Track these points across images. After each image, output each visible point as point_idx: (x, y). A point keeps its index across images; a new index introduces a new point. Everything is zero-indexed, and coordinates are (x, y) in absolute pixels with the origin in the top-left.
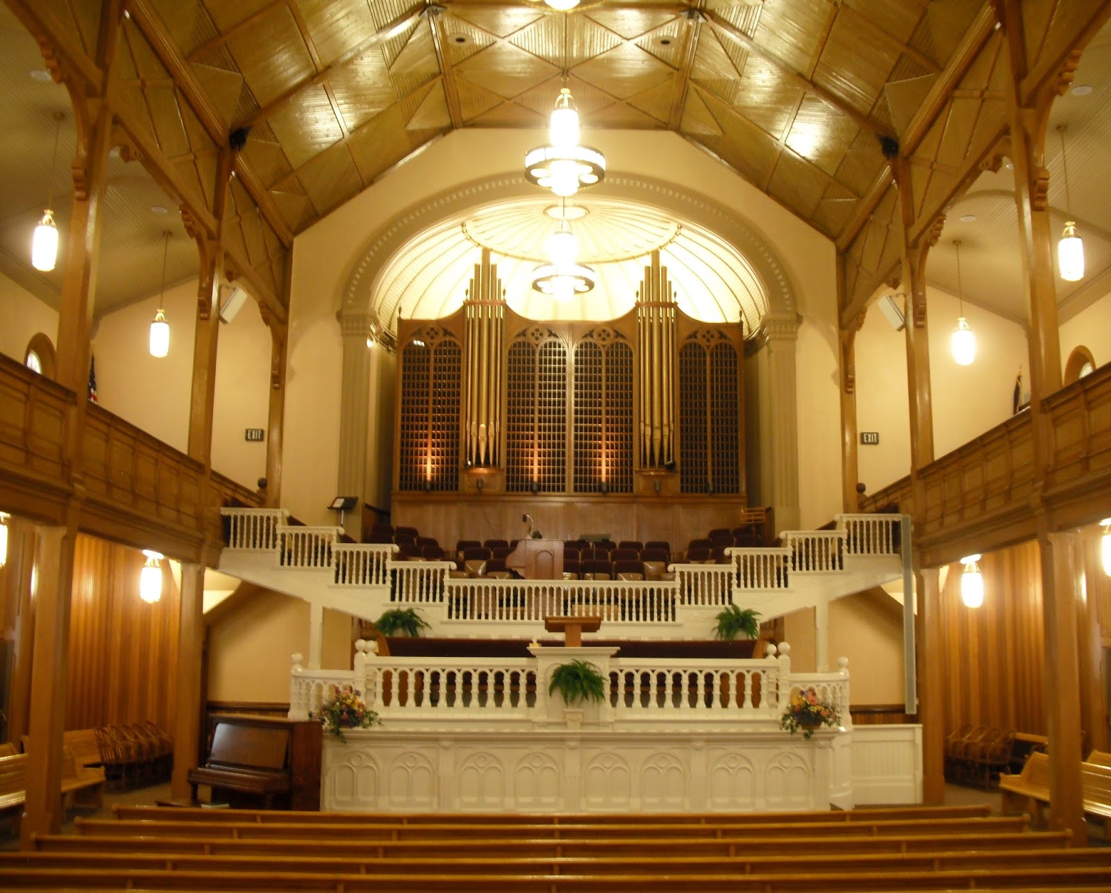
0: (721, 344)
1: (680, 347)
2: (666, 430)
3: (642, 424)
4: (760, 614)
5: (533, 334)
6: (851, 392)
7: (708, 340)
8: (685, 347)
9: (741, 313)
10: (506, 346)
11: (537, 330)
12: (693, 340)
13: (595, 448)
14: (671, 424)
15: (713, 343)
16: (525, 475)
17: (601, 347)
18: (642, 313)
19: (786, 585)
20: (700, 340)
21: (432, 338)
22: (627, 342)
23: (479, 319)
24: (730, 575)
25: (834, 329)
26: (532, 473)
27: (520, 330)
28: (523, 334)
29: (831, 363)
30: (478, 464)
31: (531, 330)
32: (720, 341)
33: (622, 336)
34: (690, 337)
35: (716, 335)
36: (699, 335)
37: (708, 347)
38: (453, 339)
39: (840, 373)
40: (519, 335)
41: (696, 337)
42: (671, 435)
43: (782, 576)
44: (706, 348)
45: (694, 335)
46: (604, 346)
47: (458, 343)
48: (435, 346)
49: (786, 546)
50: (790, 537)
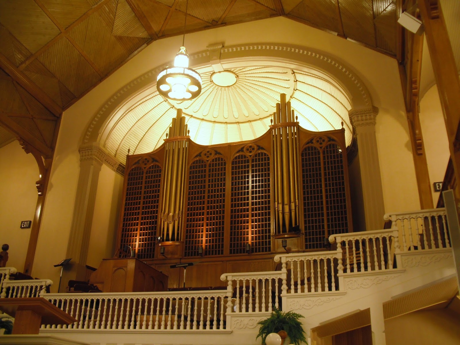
0: (330, 145)
1: (301, 150)
2: (293, 205)
3: (276, 203)
4: (302, 317)
5: (205, 154)
6: (421, 154)
7: (321, 144)
8: (305, 149)
9: (342, 124)
10: (188, 164)
11: (208, 152)
12: (310, 145)
13: (244, 223)
14: (297, 201)
15: (324, 145)
16: (197, 245)
17: (249, 157)
18: (275, 132)
19: (337, 288)
20: (315, 145)
21: (145, 164)
22: (265, 152)
23: (173, 150)
24: (280, 280)
25: (403, 113)
26: (202, 243)
27: (198, 153)
28: (199, 155)
29: (405, 137)
30: (168, 240)
31: (204, 152)
32: (329, 143)
33: (262, 148)
34: (308, 143)
35: (326, 140)
36: (314, 141)
37: (321, 148)
38: (157, 163)
39: (412, 142)
40: (196, 156)
41: (312, 143)
42: (297, 209)
43: (333, 280)
44: (319, 149)
45: (311, 141)
46: (250, 156)
47: (160, 165)
48: (146, 169)
49: (335, 248)
50: (339, 240)
